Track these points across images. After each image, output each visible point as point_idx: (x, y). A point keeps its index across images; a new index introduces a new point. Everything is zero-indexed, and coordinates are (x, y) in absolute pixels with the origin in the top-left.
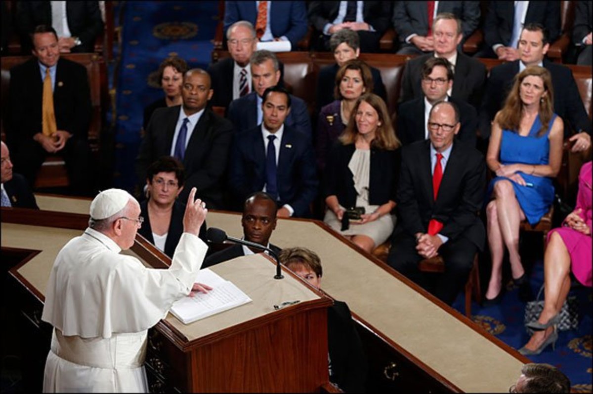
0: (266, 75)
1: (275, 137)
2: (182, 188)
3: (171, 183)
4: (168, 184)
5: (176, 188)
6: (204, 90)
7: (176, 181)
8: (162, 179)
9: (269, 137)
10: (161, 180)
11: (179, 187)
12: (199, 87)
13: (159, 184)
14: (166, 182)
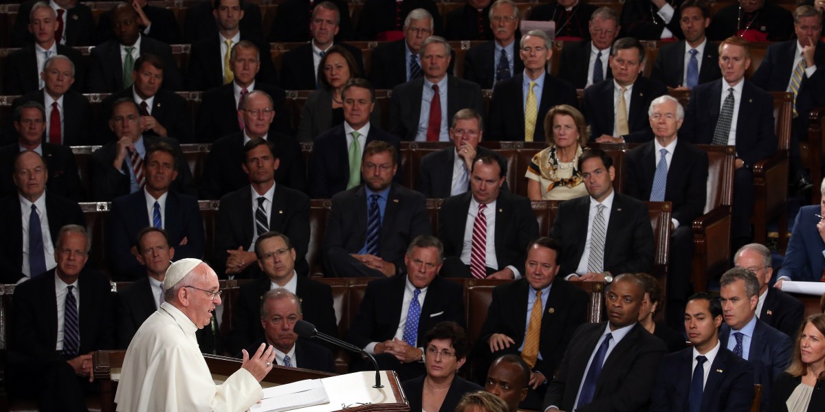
0: (733, 299)
1: (705, 359)
2: (463, 361)
3: (445, 351)
4: (441, 353)
5: (452, 358)
6: (631, 301)
7: (452, 350)
8: (435, 347)
9: (698, 358)
10: (434, 349)
11: (458, 359)
12: (624, 297)
13: (432, 353)
14: (440, 351)
